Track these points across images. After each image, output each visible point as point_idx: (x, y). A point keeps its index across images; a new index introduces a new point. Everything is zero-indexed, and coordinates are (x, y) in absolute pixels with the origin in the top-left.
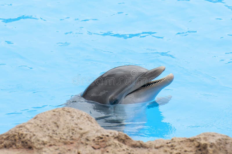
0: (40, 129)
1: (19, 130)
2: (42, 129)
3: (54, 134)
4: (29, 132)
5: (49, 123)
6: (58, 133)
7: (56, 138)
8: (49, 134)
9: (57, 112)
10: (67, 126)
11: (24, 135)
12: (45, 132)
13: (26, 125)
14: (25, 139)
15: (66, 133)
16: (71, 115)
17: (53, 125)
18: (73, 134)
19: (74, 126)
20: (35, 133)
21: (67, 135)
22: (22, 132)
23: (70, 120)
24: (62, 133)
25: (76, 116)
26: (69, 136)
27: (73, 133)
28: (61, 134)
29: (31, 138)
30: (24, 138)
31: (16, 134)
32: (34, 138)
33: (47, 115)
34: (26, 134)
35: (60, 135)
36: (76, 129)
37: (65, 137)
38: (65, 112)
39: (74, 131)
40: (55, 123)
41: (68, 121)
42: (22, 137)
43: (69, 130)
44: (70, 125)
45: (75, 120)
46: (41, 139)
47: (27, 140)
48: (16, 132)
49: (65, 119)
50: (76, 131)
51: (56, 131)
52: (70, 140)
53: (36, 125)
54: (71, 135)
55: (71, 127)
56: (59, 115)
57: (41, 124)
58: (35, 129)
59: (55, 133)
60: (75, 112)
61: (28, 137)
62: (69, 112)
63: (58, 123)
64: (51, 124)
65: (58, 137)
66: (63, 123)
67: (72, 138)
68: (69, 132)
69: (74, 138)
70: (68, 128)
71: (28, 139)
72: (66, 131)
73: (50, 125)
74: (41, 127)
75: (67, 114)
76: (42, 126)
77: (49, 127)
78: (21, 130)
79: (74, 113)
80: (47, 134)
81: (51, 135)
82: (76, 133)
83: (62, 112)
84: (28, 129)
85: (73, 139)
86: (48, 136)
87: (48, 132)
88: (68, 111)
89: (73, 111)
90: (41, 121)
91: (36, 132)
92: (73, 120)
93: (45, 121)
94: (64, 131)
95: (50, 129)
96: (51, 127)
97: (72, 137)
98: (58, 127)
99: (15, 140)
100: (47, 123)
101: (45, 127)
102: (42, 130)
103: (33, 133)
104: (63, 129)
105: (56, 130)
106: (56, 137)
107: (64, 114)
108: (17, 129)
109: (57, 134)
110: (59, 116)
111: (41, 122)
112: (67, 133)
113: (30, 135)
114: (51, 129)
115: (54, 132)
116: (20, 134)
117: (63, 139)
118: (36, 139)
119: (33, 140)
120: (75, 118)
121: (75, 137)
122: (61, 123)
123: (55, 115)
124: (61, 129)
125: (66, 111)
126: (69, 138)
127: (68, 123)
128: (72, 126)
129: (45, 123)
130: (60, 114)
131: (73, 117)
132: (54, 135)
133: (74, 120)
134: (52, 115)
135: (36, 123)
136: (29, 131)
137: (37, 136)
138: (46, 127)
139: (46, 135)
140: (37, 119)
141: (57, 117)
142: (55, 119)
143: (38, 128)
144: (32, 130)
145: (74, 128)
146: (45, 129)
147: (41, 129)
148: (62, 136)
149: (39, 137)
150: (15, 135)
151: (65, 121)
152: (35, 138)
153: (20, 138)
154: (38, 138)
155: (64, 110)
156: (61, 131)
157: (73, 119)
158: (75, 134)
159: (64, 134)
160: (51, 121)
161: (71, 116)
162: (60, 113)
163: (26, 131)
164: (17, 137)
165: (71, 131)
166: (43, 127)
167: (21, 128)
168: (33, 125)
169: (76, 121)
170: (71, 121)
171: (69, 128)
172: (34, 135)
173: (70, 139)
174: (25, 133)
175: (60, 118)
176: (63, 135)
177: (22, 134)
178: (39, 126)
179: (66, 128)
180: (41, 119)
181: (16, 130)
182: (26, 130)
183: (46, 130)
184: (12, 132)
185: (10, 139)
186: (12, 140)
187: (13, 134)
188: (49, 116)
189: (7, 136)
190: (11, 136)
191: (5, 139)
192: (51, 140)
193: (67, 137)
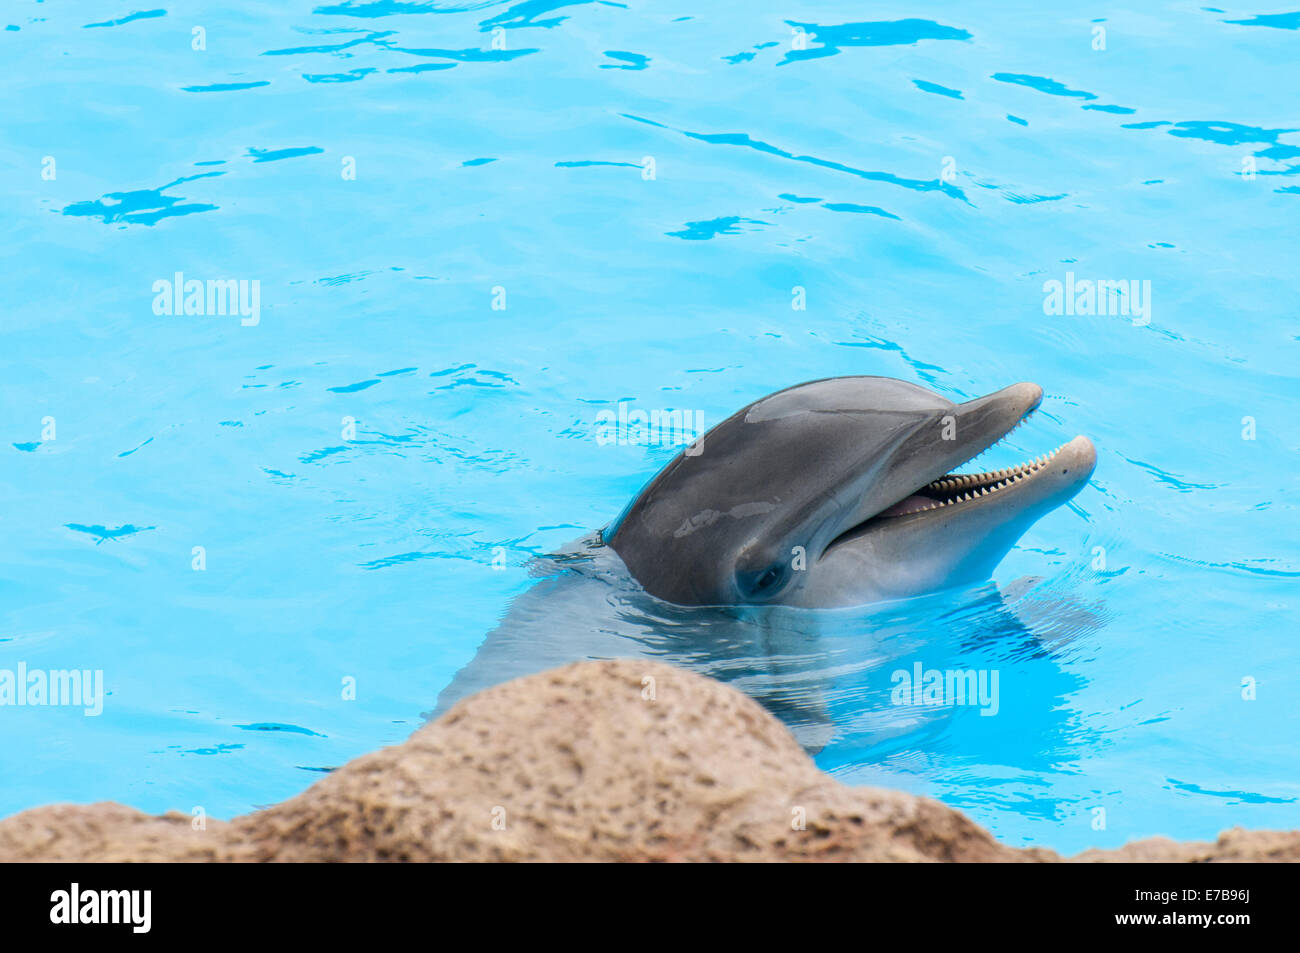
0: (478, 784)
1: (365, 786)
2: (492, 779)
3: (557, 807)
4: (418, 801)
5: (526, 751)
6: (578, 803)
7: (570, 834)
8: (530, 807)
9: (575, 685)
10: (628, 767)
11: (389, 817)
12: (508, 796)
13: (401, 758)
14: (398, 835)
15: (624, 803)
17: (552, 760)
18: (663, 812)
19: (669, 763)
20: (450, 806)
21: (628, 814)
22: (382, 795)
23: (647, 733)
24: (602, 802)
25: (678, 709)
26: (642, 818)
27: (664, 803)
28: (598, 809)
29: (427, 829)
30: (390, 830)
31: (345, 808)
32: (444, 830)
33: (520, 703)
34: (404, 812)
35: (592, 814)
36: (678, 782)
37: (616, 827)
38: (618, 687)
39: (667, 795)
40: (565, 749)
41: (633, 738)
42: (379, 828)
43: (643, 785)
44: (645, 762)
45: (674, 729)
46: (483, 837)
47: (410, 842)
48: (346, 800)
49: (620, 727)
50: (678, 795)
51: (568, 795)
52: (647, 842)
53: (457, 757)
54: (653, 814)
55: (650, 770)
56: (586, 703)
57: (483, 753)
58: (452, 784)
59: (564, 802)
60: (677, 688)
61: (413, 827)
62: (638, 686)
63: (582, 749)
64: (542, 752)
65: (578, 829)
66: (605, 746)
67: (657, 832)
68: (642, 798)
69: (667, 829)
70: (633, 775)
71: (413, 835)
72: (624, 790)
73: (533, 760)
74: (483, 770)
75: (630, 699)
76: (492, 766)
77: (529, 770)
78: (376, 784)
79: (671, 691)
80: (521, 812)
81: (539, 813)
82: (680, 802)
83: (600, 687)
84: (411, 782)
85: (661, 839)
86: (527, 819)
87: (524, 797)
88: (635, 679)
90: (484, 734)
91: (458, 799)
92: (664, 733)
93: (510, 735)
94: (612, 792)
95: (535, 779)
96: (540, 773)
97: (656, 824)
98: (578, 768)
99: (343, 843)
100: (516, 750)
101: (508, 769)
102: (492, 786)
103: (441, 804)
104: (609, 782)
105: (569, 789)
106: (567, 825)
107: (610, 695)
108: (354, 782)
109: (571, 809)
110: (583, 709)
111: (484, 744)
112: (631, 805)
113: (424, 814)
114: (540, 784)
115: (559, 796)
116: (367, 811)
117: (609, 836)
118: (458, 838)
119: (439, 842)
120: (671, 721)
121: (675, 825)
122: (598, 748)
123: (561, 701)
124: (599, 783)
125: (625, 680)
126: (640, 832)
127: (635, 750)
128: (658, 765)
129: (508, 749)
130: (592, 698)
131: (662, 716)
132: (560, 816)
133: (670, 733)
134: (547, 705)
135: (456, 749)
136: (417, 793)
137: (464, 819)
138: (516, 771)
139: (515, 817)
140: (466, 728)
141: (572, 717)
142: (560, 726)
143: (470, 774)
144: (437, 785)
145: (667, 773)
146: (507, 783)
147: (484, 779)
148: (604, 821)
149: (474, 826)
150: (338, 818)
151: (621, 735)
152: (453, 834)
153: (369, 833)
154: (470, 832)
155: (614, 677)
156: (597, 793)
157: (662, 724)
158: (675, 807)
159: (616, 810)
160: (539, 736)
161: (652, 708)
162: (588, 692)
163: (402, 794)
164: (351, 828)
165: (651, 791)
166: (498, 772)
167: (374, 777)
168: (440, 761)
169: (678, 739)
170: (653, 736)
171: (639, 778)
172: (448, 815)
173: (647, 835)
174: (396, 802)
175: (589, 717)
176: (606, 814)
177: (380, 811)
178: (476, 763)
179: (622, 778)
180: (484, 727)
181: (349, 789)
182: (400, 785)
183: (515, 789)
184: (324, 798)
185: (311, 839)
186: (326, 845)
187: (328, 808)
188: (531, 708)
189: (297, 820)
190: (320, 821)
191: (285, 838)
192: (539, 844)
193: (630, 826)
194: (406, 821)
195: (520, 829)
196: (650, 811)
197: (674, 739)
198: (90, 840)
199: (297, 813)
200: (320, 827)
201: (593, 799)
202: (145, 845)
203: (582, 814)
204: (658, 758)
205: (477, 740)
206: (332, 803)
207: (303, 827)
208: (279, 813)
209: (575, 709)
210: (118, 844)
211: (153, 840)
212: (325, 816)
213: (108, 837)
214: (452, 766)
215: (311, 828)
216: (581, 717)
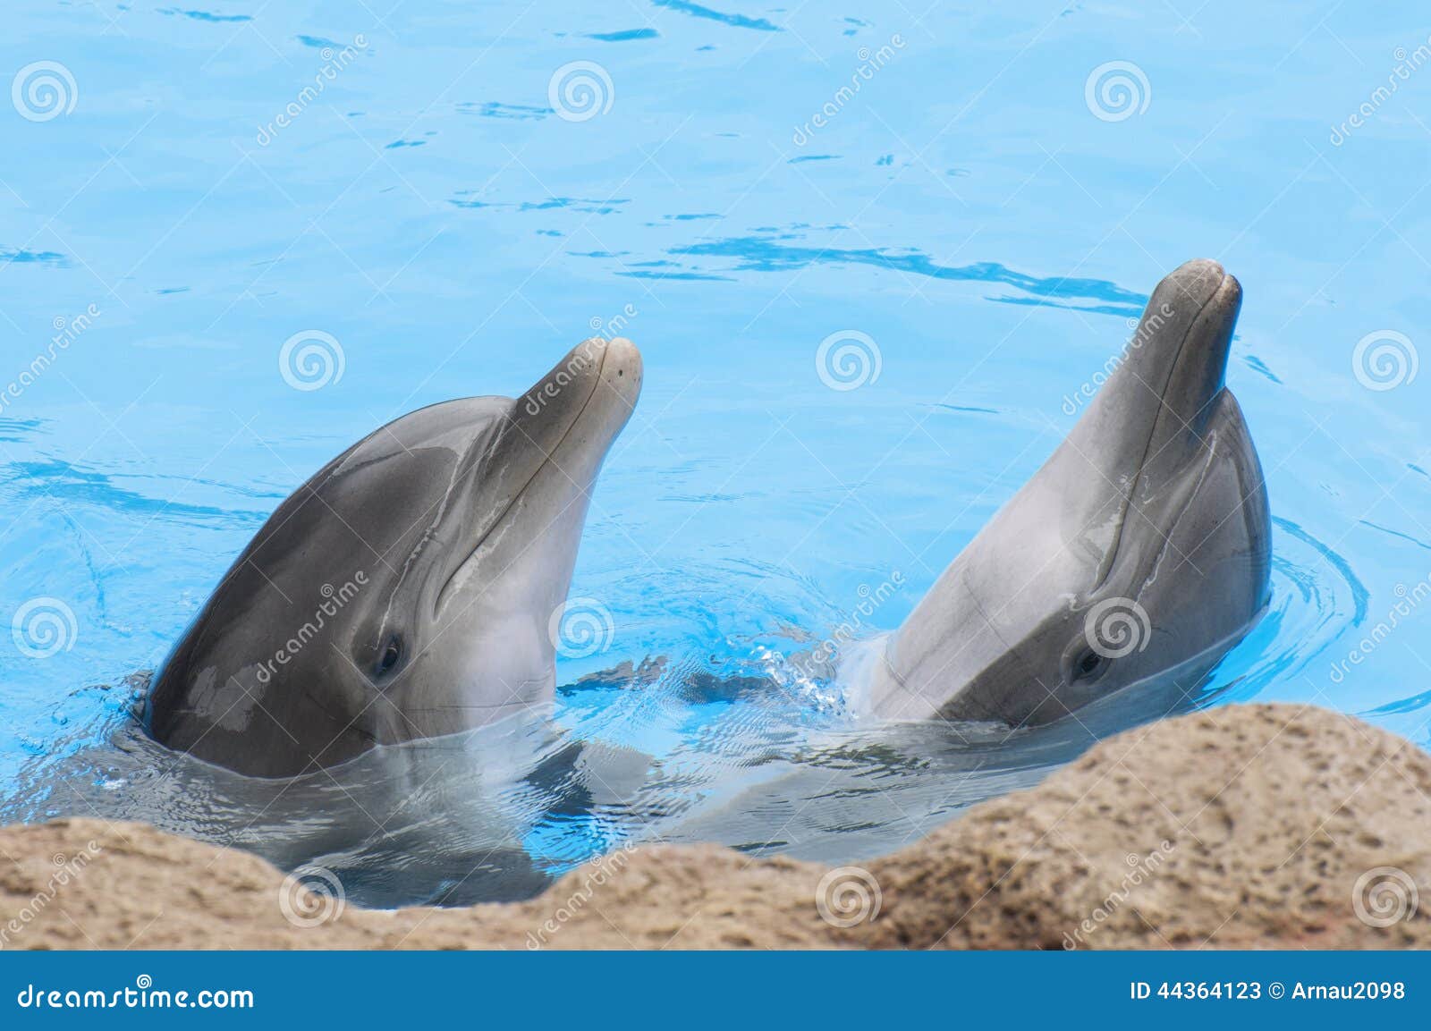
0: (1115, 837)
1: (990, 837)
2: (1131, 832)
3: (1204, 866)
4: (1049, 854)
5: (1171, 801)
6: (1227, 862)
7: (1217, 896)
8: (1173, 864)
9: (1226, 729)
10: (1284, 823)
11: (1017, 871)
12: (1149, 851)
13: (1031, 806)
14: (1026, 892)
15: (1279, 862)
16: (1314, 750)
17: (1199, 812)
18: (1322, 874)
19: (1329, 818)
20: (1084, 861)
21: (1282, 875)
22: (1009, 847)
23: (1306, 784)
24: (1254, 860)
25: (1342, 759)
26: (1298, 881)
27: (1323, 864)
28: (1249, 870)
29: (1058, 887)
30: (1017, 886)
31: (968, 860)
32: (1077, 888)
33: (1165, 748)
34: (1033, 866)
35: (1242, 874)
36: (1339, 841)
37: (1270, 890)
38: (1276, 734)
39: (1326, 855)
40: (1215, 801)
42: (1005, 884)
43: (1299, 842)
44: (1302, 816)
45: (1337, 781)
47: (1038, 899)
48: (970, 851)
49: (1275, 778)
50: (1339, 855)
51: (1215, 852)
52: (1303, 907)
53: (1093, 807)
55: (1308, 825)
56: (1238, 749)
57: (1123, 803)
58: (1087, 837)
59: (1209, 860)
60: (1341, 736)
61: (1042, 884)
62: (1299, 732)
63: (1232, 801)
64: (1187, 803)
65: (1226, 891)
66: (1259, 799)
67: (1314, 897)
68: (1299, 858)
69: (1327, 894)
70: (1288, 834)
71: (1042, 892)
72: (1279, 849)
73: (1177, 812)
74: (1122, 822)
75: (1287, 747)
76: (1131, 817)
77: (1173, 822)
78: (1003, 835)
79: (1331, 738)
80: (1163, 870)
81: (1183, 871)
82: (1342, 865)
83: (1253, 732)
84: (1040, 833)
85: (1319, 904)
86: (1170, 878)
88: (1292, 723)
89: (1324, 728)
90: (1123, 781)
91: (1093, 854)
92: (1324, 786)
93: (1152, 783)
94: (1264, 850)
95: (1180, 833)
96: (1185, 827)
97: (1313, 888)
98: (1228, 822)
99: (965, 899)
100: (1161, 799)
101: (1150, 822)
102: (1131, 839)
103: (1074, 858)
104: (1263, 839)
105: (1217, 845)
106: (1214, 887)
107: (1265, 741)
108: (978, 831)
109: (1219, 868)
110: (1234, 757)
111: (1124, 793)
112: (1287, 865)
113: (1055, 869)
114: (1185, 838)
115: (1206, 853)
116: (992, 864)
117: (1262, 899)
118: (1092, 896)
119: (1070, 901)
120: (1333, 772)
121: (1336, 890)
122: (1251, 802)
123: (1210, 747)
124: (1251, 841)
125: (1283, 724)
126: (1295, 895)
127: (1292, 804)
128: (1318, 822)
129: (1149, 799)
130: (1244, 744)
131: (1323, 767)
132: (1205, 875)
133: (1331, 785)
134: (1194, 751)
135: (1091, 798)
136: (1048, 846)
137: (1098, 877)
138: (1157, 824)
139: (1154, 875)
140: (1102, 773)
141: (1221, 765)
142: (1208, 774)
143: (1107, 826)
144: (1069, 838)
145: (1328, 831)
146: (1148, 837)
147: (1122, 832)
148: (1255, 882)
149: (1111, 884)
150: (961, 870)
151: (1276, 787)
152: (1087, 891)
153: (994, 889)
154: (1105, 890)
155: (1270, 721)
156: (1248, 851)
157: (1323, 776)
158: (1337, 869)
159: (1269, 870)
160: (1184, 785)
161: (1311, 756)
162: (1241, 738)
163: (1031, 845)
164: (974, 882)
165: (1311, 850)
166: (1138, 823)
167: (1001, 826)
168: (1074, 811)
169: (1341, 793)
170: (1313, 788)
171: (1296, 836)
172: (1081, 872)
173: (1303, 900)
174: (1024, 855)
175: (1241, 766)
176: (1257, 875)
177: (1006, 864)
178: (1113, 814)
179: (1276, 835)
180: (1124, 773)
181: (973, 839)
182: (1029, 837)
183: (1157, 843)
184: (945, 848)
185: (930, 894)
186: (947, 901)
187: (948, 859)
188: (1176, 755)
189: (916, 872)
190: (939, 874)
191: (901, 892)
192: (1183, 906)
193: (1285, 888)
194: (1036, 876)
195: (1161, 888)
196: (1310, 875)
197: (1336, 792)
198: (689, 886)
199: (914, 864)
200: (940, 881)
201: (1243, 857)
202: (750, 894)
203: (1231, 874)
204: (1319, 814)
205: (1115, 788)
206: (954, 854)
207: (921, 879)
208: (895, 864)
209: (1224, 757)
210: (720, 892)
211: (758, 889)
212: (946, 868)
213: (708, 885)
214: (1088, 817)
215: (931, 881)
216: (1232, 765)
